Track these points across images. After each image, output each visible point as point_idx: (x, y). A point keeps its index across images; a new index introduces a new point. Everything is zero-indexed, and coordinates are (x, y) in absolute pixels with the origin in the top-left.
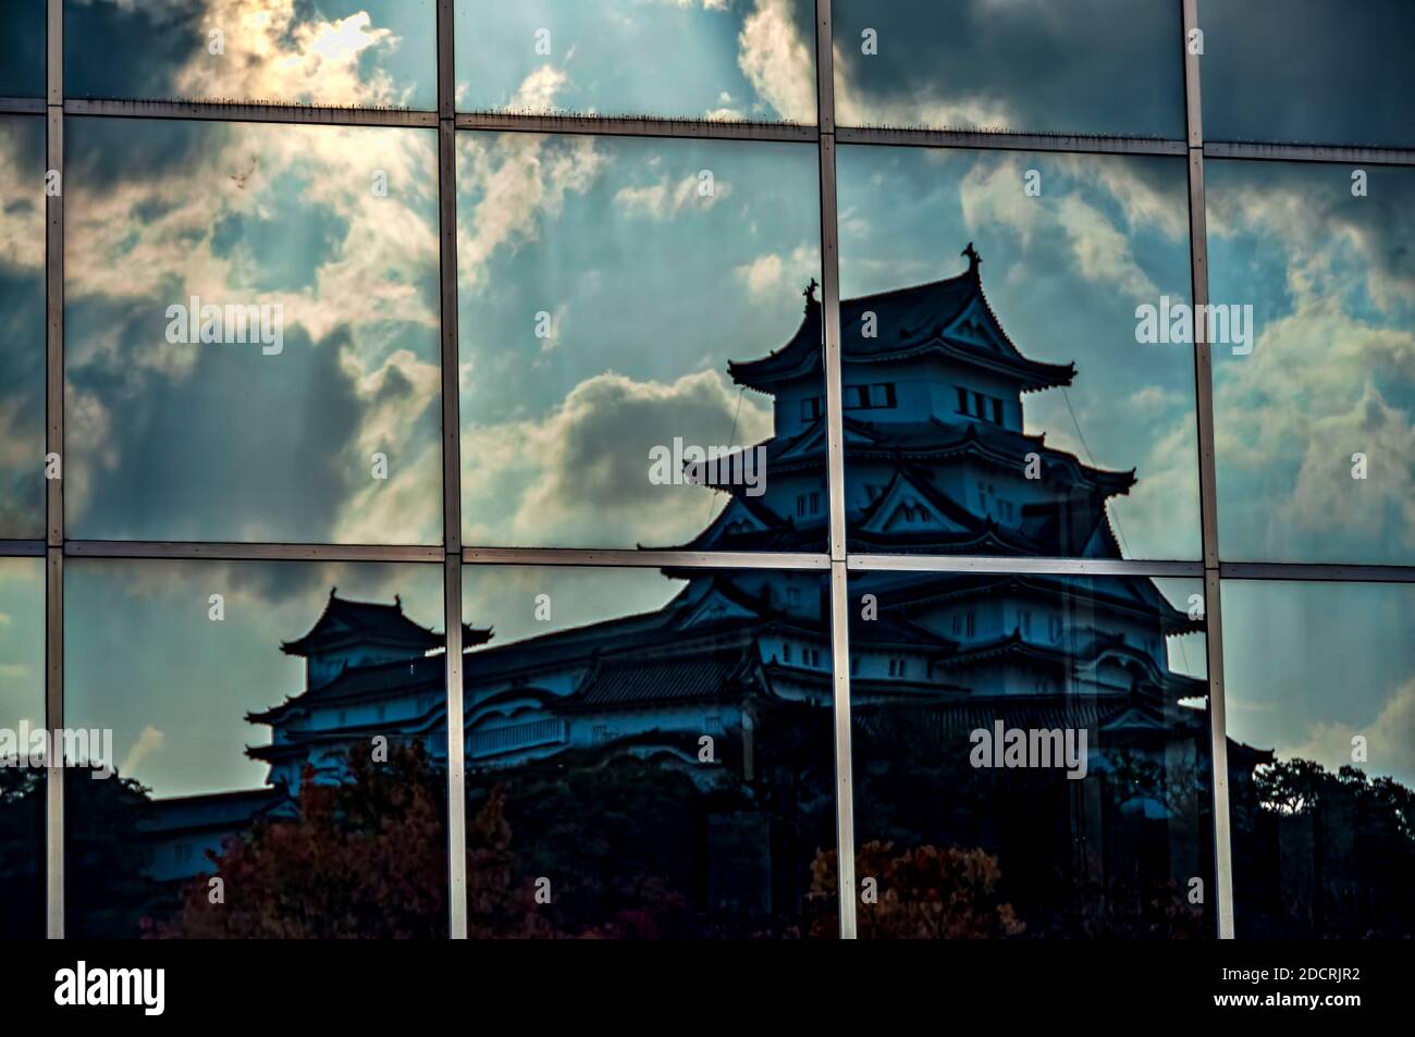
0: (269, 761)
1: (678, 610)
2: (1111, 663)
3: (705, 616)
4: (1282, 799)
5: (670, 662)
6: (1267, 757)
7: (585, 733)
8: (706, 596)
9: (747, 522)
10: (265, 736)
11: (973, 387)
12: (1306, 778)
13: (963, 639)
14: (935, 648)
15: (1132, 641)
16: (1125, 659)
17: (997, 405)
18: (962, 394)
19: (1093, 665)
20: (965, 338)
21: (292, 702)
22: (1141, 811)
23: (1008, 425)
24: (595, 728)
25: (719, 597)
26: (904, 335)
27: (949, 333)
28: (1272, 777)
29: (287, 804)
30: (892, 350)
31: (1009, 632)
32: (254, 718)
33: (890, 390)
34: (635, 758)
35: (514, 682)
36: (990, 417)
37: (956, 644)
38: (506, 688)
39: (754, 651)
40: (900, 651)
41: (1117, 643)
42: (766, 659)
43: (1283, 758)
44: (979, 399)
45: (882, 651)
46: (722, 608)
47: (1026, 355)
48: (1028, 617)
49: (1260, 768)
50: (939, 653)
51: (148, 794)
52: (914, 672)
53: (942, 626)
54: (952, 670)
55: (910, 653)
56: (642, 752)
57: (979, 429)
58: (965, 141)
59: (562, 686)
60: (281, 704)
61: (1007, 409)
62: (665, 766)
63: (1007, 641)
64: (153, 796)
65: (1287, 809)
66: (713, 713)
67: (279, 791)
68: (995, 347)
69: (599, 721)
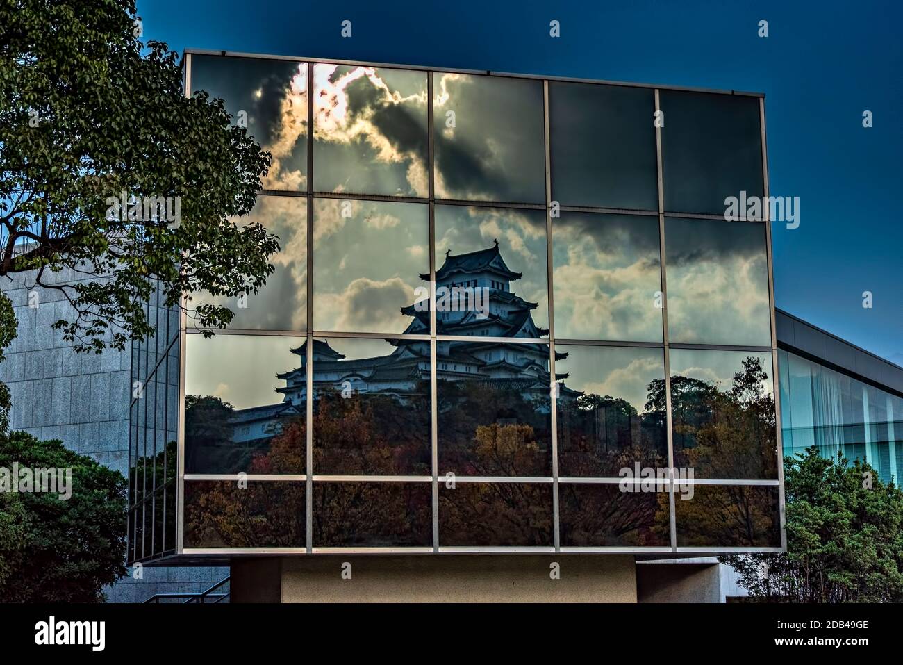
0: (284, 393)
1: (395, 355)
2: (532, 368)
3: (403, 357)
4: (586, 406)
5: (393, 370)
6: (582, 394)
7: (373, 388)
8: (403, 351)
9: (419, 326)
10: (284, 384)
11: (496, 280)
12: (594, 399)
13: (487, 361)
14: (479, 363)
15: (538, 361)
16: (536, 368)
17: (503, 285)
18: (493, 282)
19: (526, 370)
20: (494, 266)
21: (296, 370)
22: (540, 411)
23: (505, 290)
24: (376, 387)
25: (407, 352)
26: (480, 265)
27: (491, 264)
28: (583, 399)
29: (291, 408)
30: (476, 269)
31: (502, 359)
32: (279, 376)
33: (476, 281)
34: (386, 395)
35: (353, 371)
36: (500, 288)
37: (486, 363)
38: (351, 373)
39: (417, 366)
40: (468, 364)
41: (533, 363)
42: (420, 369)
43: (587, 394)
44: (498, 283)
45: (463, 363)
46: (408, 355)
47: (511, 270)
48: (507, 354)
49: (580, 397)
50: (481, 365)
51: (233, 408)
52: (473, 370)
53: (482, 357)
54: (484, 370)
55: (472, 364)
56: (387, 394)
57: (497, 292)
58: (480, 205)
59: (366, 374)
60: (291, 371)
61: (505, 286)
62: (393, 398)
63: (501, 362)
64: (235, 409)
65: (588, 409)
66: (405, 384)
67: (288, 404)
68: (503, 268)
69: (376, 385)
